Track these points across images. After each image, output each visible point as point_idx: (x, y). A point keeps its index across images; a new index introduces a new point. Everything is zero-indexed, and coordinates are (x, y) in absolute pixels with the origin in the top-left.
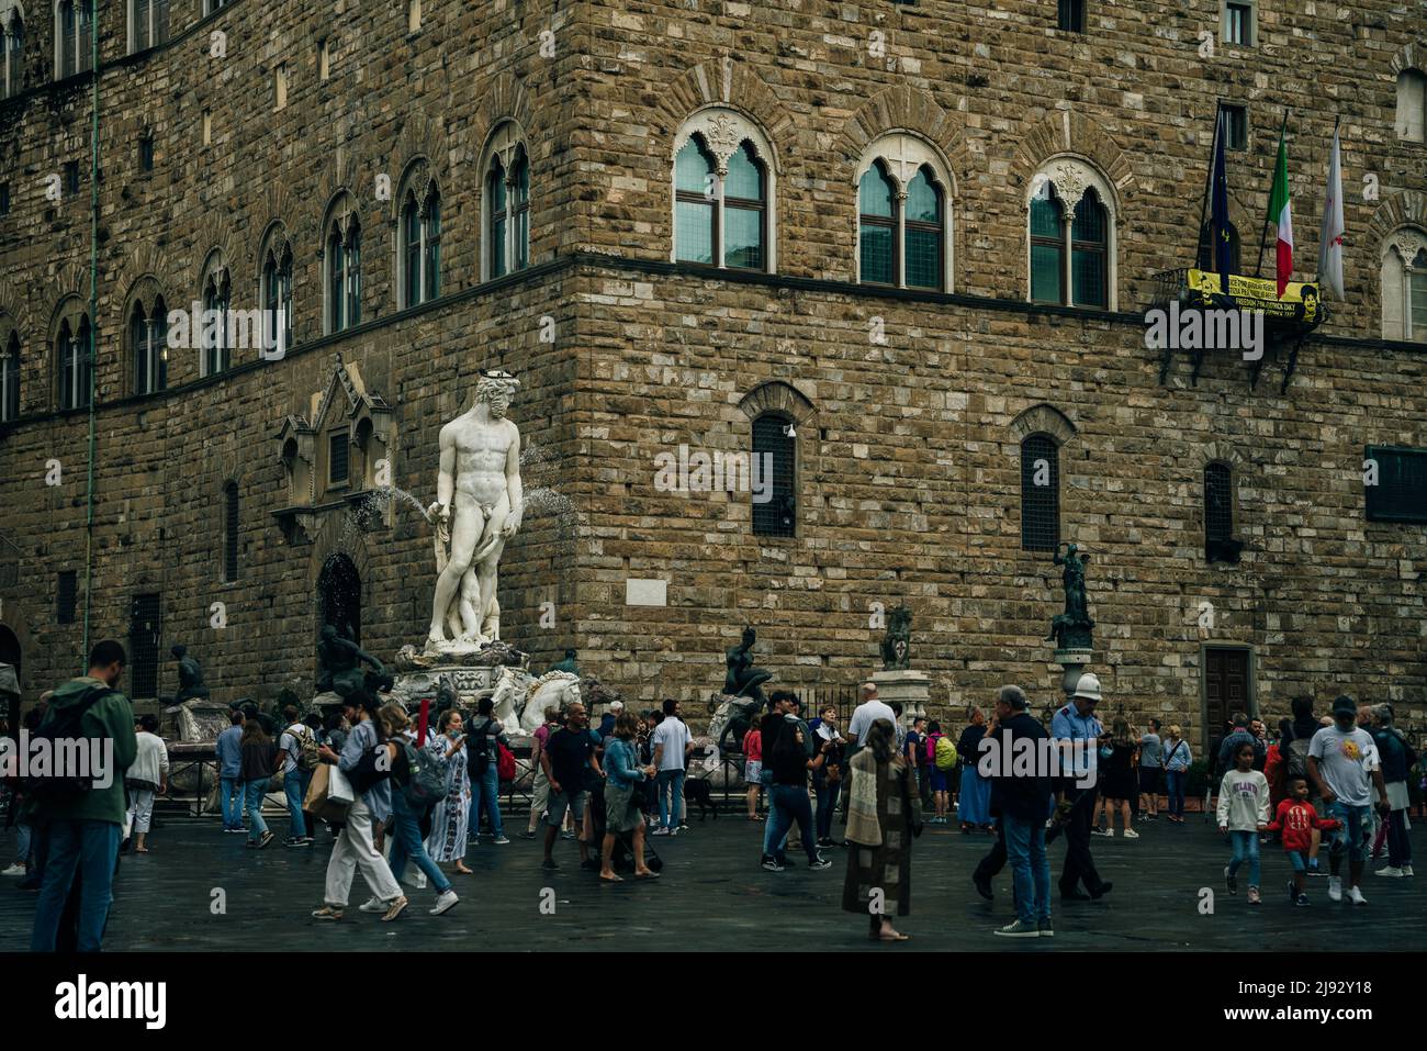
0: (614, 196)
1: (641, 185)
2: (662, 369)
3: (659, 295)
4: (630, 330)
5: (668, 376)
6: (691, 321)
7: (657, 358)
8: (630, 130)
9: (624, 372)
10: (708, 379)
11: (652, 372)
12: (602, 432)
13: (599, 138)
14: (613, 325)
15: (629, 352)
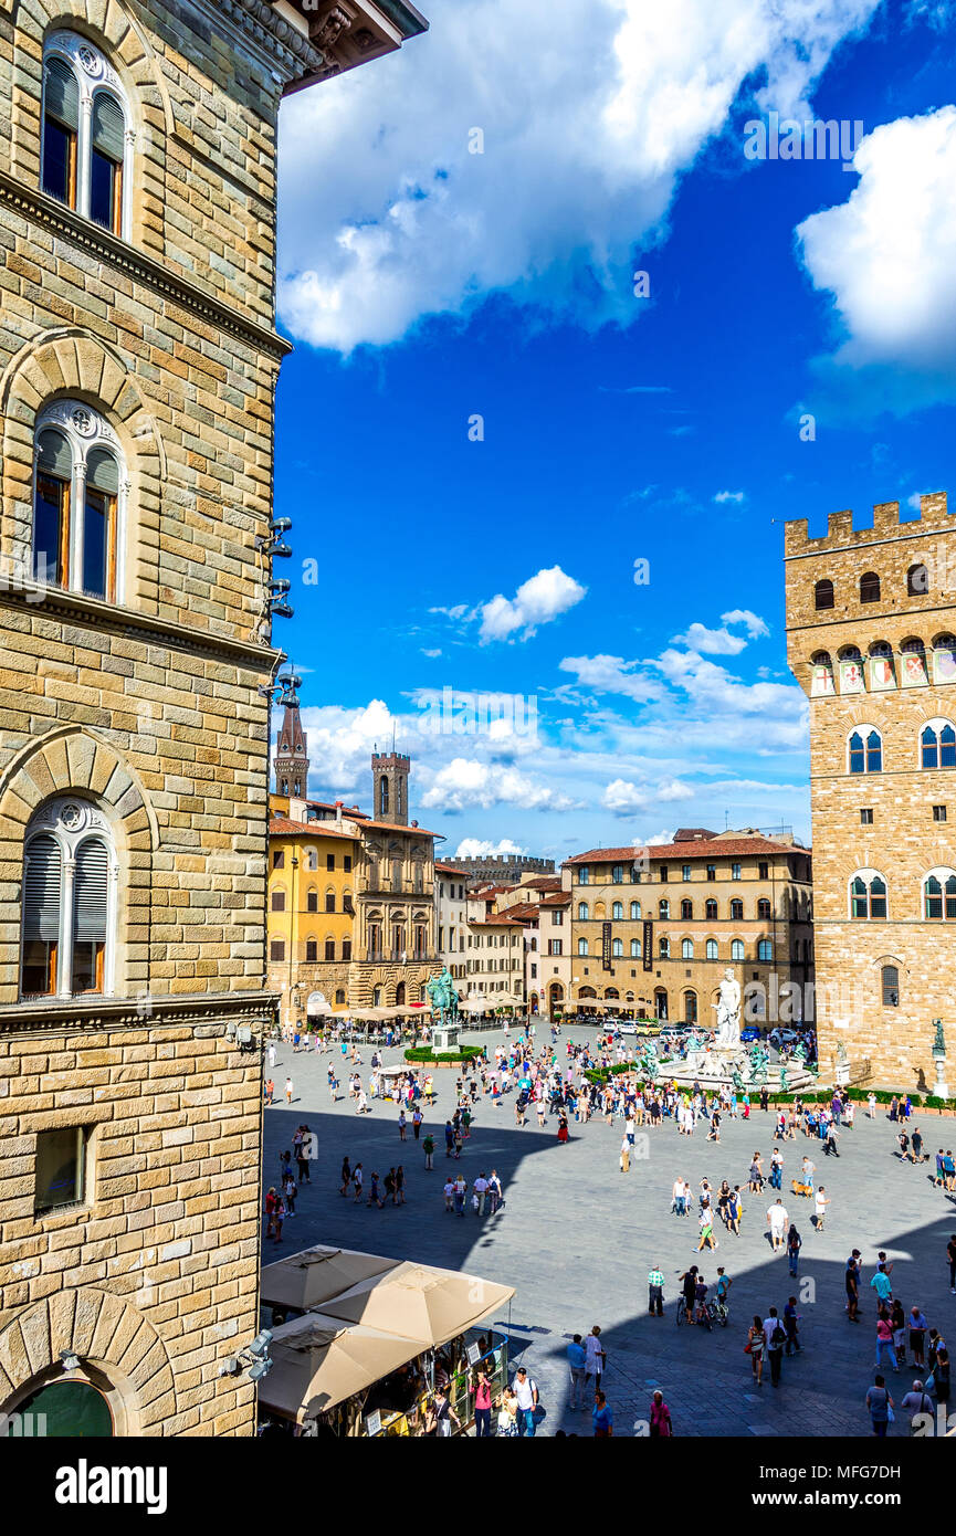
0: (826, 901)
1: (836, 896)
2: (844, 953)
3: (843, 930)
4: (832, 942)
5: (847, 955)
6: (855, 937)
7: (843, 950)
8: (831, 879)
9: (830, 955)
10: (862, 955)
11: (841, 955)
12: (824, 974)
13: (820, 883)
14: (826, 940)
15: (833, 948)
